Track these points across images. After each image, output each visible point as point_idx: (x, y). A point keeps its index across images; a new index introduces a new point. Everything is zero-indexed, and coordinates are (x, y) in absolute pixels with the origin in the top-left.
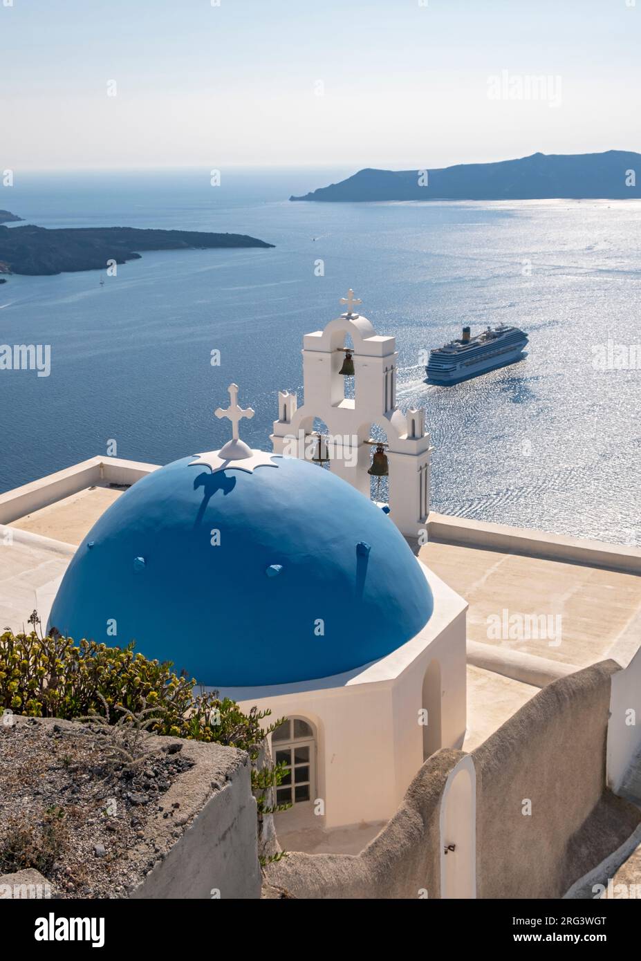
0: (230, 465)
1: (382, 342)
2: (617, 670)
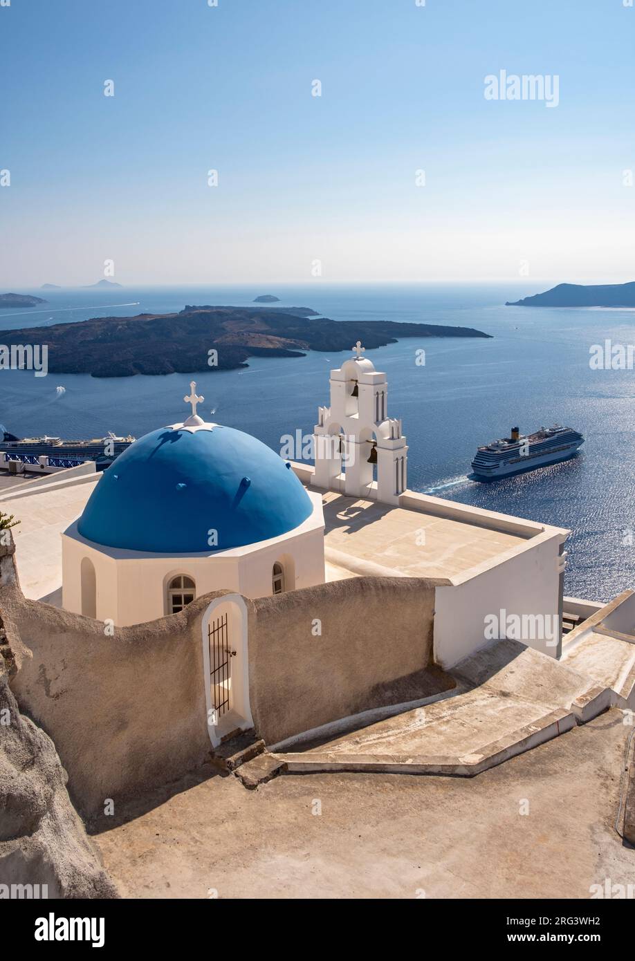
0: (187, 428)
1: (374, 376)
2: (446, 585)
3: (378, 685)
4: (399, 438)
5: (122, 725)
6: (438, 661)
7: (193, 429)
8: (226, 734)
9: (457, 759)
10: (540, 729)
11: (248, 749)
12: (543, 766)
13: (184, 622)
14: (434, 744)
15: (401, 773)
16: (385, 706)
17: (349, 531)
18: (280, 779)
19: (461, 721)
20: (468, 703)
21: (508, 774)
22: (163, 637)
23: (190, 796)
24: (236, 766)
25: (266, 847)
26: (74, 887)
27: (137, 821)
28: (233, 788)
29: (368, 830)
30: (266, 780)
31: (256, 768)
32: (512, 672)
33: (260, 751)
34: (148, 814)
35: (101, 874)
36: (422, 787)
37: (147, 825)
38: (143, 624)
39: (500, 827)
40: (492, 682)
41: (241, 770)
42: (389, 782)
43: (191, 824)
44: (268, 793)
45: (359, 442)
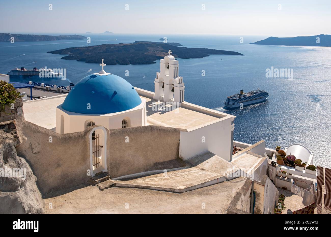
0: (99, 74)
1: (174, 61)
2: (185, 131)
3: (157, 163)
4: (181, 83)
5: (59, 166)
6: (181, 157)
7: (101, 75)
8: (97, 173)
9: (176, 187)
10: (210, 180)
11: (103, 178)
12: (208, 192)
13: (83, 134)
14: (171, 182)
15: (155, 190)
16: (158, 170)
17: (160, 114)
18: (112, 188)
19: (184, 176)
20: (189, 171)
21: (194, 193)
22: (75, 138)
23: (80, 191)
24: (98, 183)
25: (100, 207)
26: (30, 211)
27: (60, 196)
28: (95, 190)
29: (137, 205)
30: (107, 188)
31: (105, 184)
32: (207, 163)
33: (108, 179)
34: (64, 195)
35: (41, 209)
36: (161, 195)
37: (63, 198)
38: (69, 134)
39: (184, 208)
40: (200, 165)
41: (100, 184)
42: (150, 192)
43: (78, 199)
44: (106, 192)
45: (168, 84)
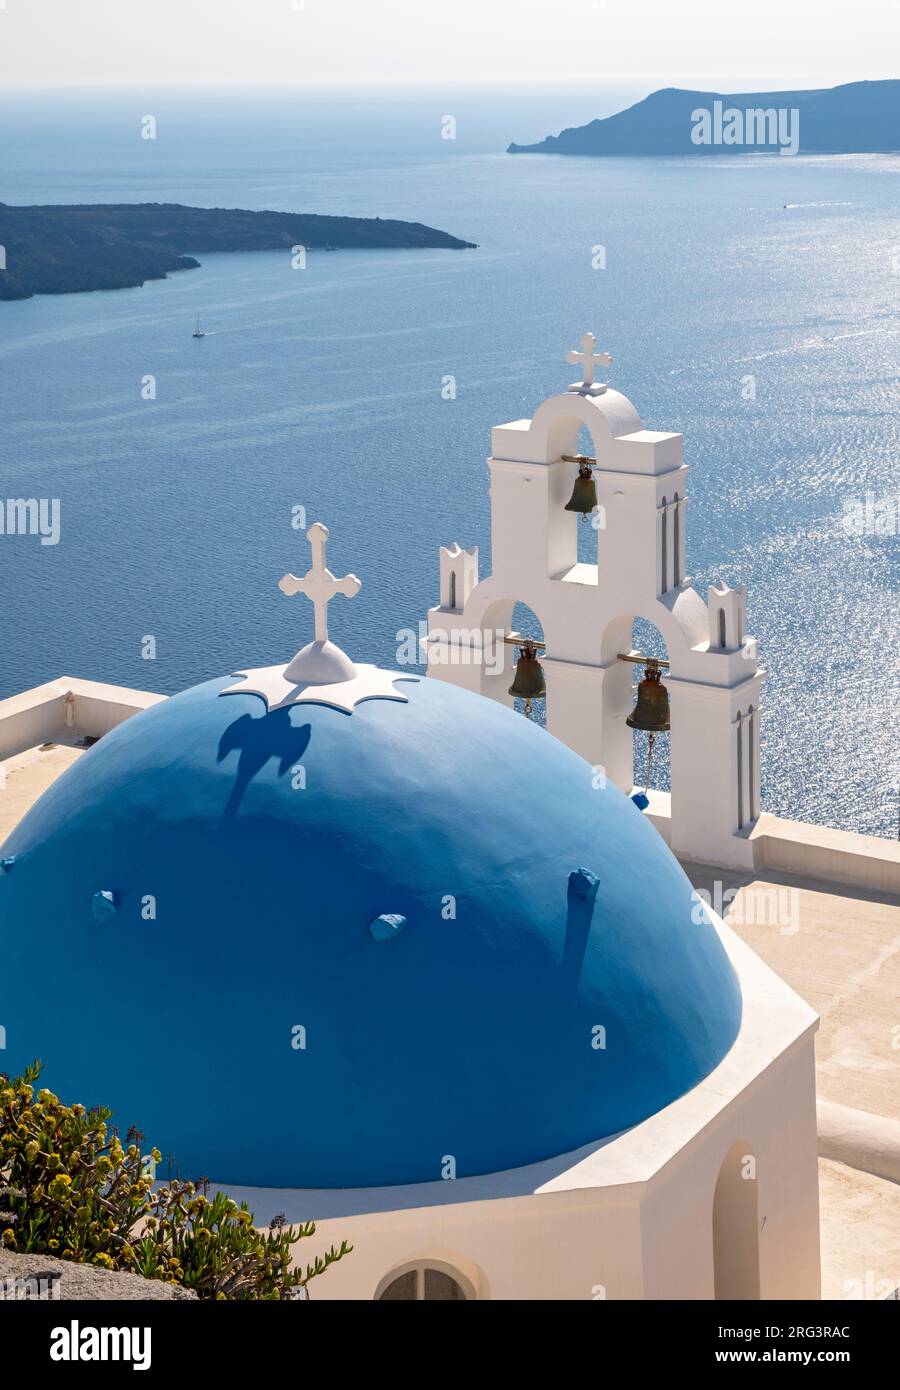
1: (647, 444)
4: (740, 645)
7: (337, 696)
45: (599, 662)
